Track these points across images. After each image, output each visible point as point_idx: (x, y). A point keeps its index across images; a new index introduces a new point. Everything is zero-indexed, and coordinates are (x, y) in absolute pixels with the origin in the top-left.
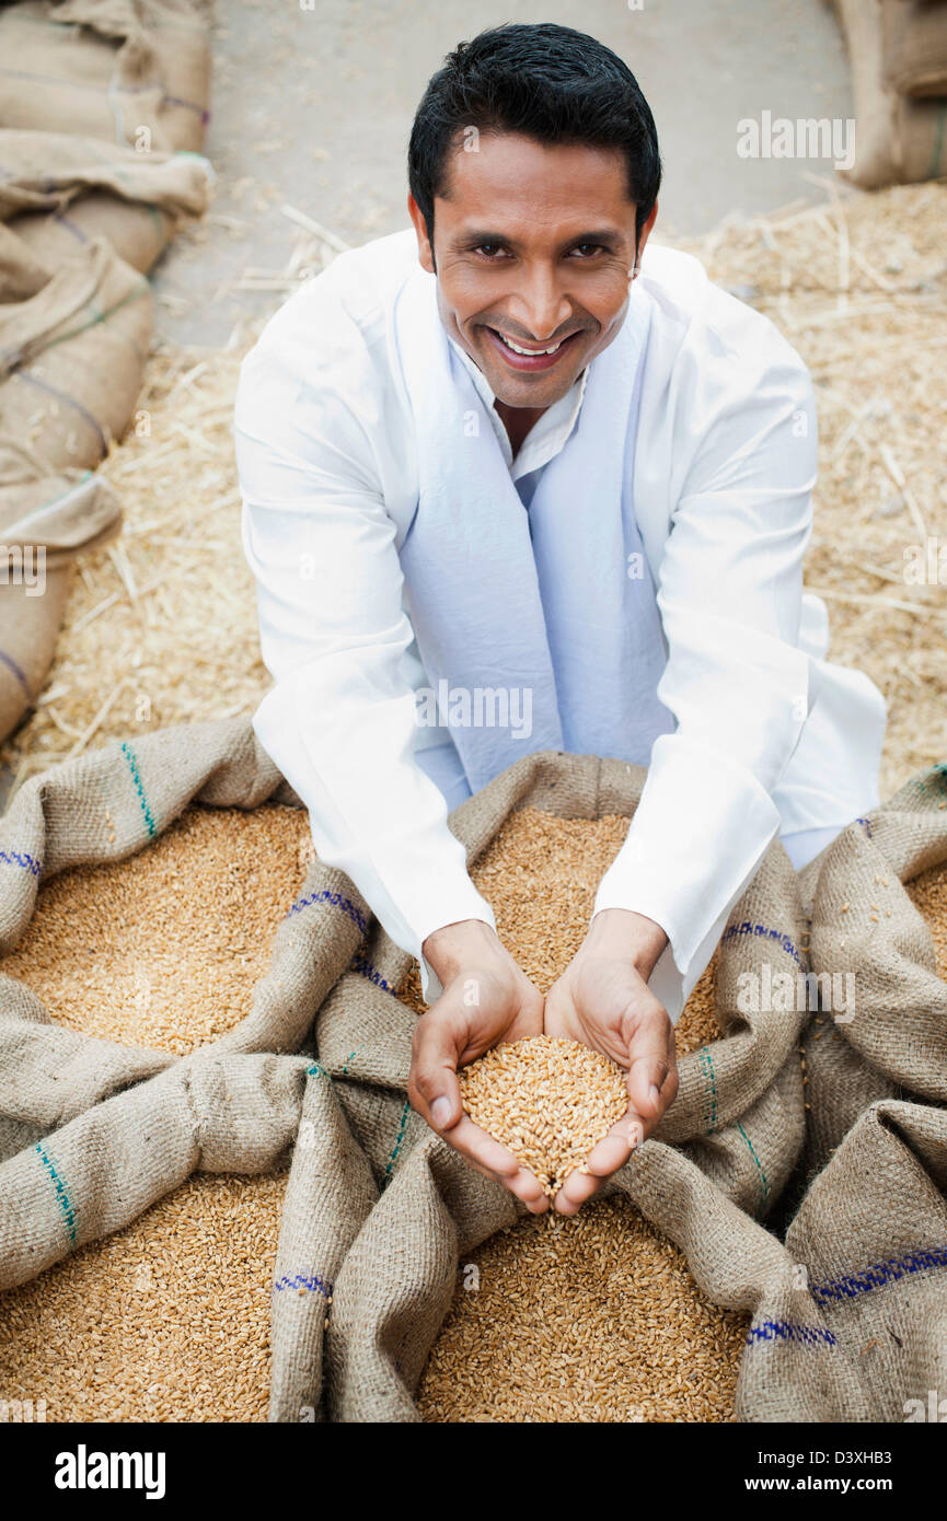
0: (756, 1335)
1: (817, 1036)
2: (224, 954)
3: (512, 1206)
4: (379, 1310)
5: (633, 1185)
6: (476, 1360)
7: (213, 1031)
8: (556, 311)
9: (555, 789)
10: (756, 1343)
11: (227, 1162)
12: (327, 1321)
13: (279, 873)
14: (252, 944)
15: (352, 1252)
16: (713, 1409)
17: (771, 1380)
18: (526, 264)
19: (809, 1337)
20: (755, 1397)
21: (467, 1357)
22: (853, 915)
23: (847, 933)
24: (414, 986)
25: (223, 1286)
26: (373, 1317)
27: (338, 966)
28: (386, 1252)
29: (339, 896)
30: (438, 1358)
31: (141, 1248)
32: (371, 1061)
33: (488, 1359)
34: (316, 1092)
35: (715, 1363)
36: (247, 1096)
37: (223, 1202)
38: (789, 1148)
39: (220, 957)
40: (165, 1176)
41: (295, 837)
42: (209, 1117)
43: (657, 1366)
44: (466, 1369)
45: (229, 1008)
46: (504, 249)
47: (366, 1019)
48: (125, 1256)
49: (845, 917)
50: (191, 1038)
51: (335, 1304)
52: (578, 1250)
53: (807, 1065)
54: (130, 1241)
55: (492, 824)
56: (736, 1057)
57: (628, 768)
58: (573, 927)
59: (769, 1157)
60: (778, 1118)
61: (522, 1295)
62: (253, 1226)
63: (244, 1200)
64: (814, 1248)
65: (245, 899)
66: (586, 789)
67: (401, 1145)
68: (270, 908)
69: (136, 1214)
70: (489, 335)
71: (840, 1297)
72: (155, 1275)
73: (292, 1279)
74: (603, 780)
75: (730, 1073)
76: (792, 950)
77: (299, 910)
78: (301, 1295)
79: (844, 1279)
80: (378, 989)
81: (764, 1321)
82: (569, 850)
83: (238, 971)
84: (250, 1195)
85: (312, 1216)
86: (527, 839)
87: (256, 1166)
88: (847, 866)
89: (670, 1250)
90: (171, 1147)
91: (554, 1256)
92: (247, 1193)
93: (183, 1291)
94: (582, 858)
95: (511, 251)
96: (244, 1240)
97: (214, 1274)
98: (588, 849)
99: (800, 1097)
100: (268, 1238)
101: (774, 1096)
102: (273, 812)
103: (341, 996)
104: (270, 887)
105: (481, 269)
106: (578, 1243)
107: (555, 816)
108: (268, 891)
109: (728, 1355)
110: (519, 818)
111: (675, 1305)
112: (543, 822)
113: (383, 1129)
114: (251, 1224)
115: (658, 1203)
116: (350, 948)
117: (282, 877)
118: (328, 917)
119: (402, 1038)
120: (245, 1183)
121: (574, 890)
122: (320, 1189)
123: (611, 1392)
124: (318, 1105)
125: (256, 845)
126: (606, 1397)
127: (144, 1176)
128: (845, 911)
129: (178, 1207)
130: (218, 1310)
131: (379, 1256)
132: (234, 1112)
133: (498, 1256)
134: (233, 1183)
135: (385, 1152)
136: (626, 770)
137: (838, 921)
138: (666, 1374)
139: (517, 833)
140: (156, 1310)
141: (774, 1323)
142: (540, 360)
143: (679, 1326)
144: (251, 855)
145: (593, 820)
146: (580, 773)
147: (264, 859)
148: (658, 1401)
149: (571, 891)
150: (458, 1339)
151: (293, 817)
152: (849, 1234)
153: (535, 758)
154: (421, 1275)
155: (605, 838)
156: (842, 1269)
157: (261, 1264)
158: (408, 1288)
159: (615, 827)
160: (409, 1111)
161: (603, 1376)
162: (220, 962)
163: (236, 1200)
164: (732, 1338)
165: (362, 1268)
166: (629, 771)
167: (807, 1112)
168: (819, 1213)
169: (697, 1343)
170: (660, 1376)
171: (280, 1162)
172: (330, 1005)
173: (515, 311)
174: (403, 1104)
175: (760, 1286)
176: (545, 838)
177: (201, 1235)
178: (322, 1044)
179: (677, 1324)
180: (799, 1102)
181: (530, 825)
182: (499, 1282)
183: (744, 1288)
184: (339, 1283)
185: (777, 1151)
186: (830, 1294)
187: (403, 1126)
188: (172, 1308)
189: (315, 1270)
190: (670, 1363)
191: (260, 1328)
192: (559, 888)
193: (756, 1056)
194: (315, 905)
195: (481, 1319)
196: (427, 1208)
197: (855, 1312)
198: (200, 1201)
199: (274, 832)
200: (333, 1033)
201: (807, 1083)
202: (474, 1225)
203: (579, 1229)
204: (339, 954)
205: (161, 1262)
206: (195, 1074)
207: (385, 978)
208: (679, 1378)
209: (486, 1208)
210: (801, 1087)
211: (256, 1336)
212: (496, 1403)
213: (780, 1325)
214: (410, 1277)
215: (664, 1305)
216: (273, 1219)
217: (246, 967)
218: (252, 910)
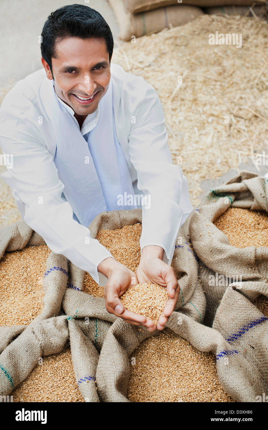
0: (219, 356)
1: (202, 272)
2: (27, 293)
3: (138, 340)
4: (113, 380)
5: (171, 325)
6: (140, 386)
7: (33, 316)
8: (93, 86)
9: (108, 222)
10: (220, 358)
11: (51, 351)
12: (97, 388)
13: (36, 266)
14: (34, 288)
15: (99, 366)
16: (210, 380)
17: (227, 367)
18: (82, 74)
19: (232, 353)
20: (224, 373)
21: (138, 386)
22: (204, 236)
23: (203, 241)
24: (86, 287)
25: (60, 387)
26: (113, 382)
27: (64, 287)
28: (109, 363)
29: (58, 267)
30: (130, 389)
31: (32, 383)
32: (83, 311)
33: (143, 385)
34: (72, 325)
35: (206, 368)
36: (51, 331)
37: (52, 363)
38: (204, 304)
39: (26, 294)
40: (34, 360)
41: (37, 254)
42: (43, 340)
43: (191, 373)
44: (138, 390)
45: (34, 308)
46: (74, 70)
47: (77, 300)
48: (28, 387)
49: (201, 237)
50: (27, 319)
51: (98, 382)
52: (158, 348)
53: (201, 280)
54: (28, 382)
55: (94, 236)
56: (186, 283)
57: (127, 211)
58: (126, 259)
59: (200, 308)
60: (199, 297)
61: (147, 365)
62: (63, 368)
63: (58, 361)
64: (222, 329)
65: (28, 276)
66: (117, 220)
67: (97, 333)
68: (36, 276)
69: (29, 374)
70: (73, 96)
71: (233, 340)
72: (39, 390)
73: (83, 379)
74: (121, 217)
75: (185, 288)
76: (189, 250)
77: (47, 274)
78: (88, 382)
79: (233, 335)
80: (77, 291)
81: (220, 352)
82: (117, 239)
83: (32, 297)
84: (59, 359)
85: (82, 359)
86: (104, 238)
87: (59, 350)
88: (198, 223)
89: (183, 340)
90: (34, 352)
91: (153, 351)
92: (58, 359)
93: (49, 392)
94: (121, 240)
95: (77, 71)
96: (62, 372)
97: (56, 384)
98: (122, 237)
99: (202, 289)
100: (68, 370)
101: (196, 291)
102: (28, 249)
103: (67, 296)
104: (34, 270)
105: (69, 77)
106: (158, 346)
107: (110, 230)
108: (34, 272)
109: (209, 364)
110: (100, 233)
111: (190, 355)
112: (107, 232)
113: (91, 330)
114: (62, 367)
115: (178, 328)
116: (66, 282)
117: (37, 267)
118: (57, 274)
119: (90, 302)
120: (56, 356)
121: (123, 249)
122: (82, 351)
123: (182, 384)
124: (74, 328)
125: (26, 259)
126: (181, 386)
127: (28, 362)
128: (201, 236)
129: (40, 368)
130: (61, 394)
131: (107, 365)
132: (49, 336)
133: (137, 356)
134: (53, 357)
135: (93, 336)
136: (126, 212)
137: (200, 239)
138: (194, 375)
139: (101, 237)
140: (43, 399)
141: (223, 352)
142: (89, 101)
143: (193, 361)
144: (26, 263)
145: (121, 228)
146: (114, 216)
147: (30, 263)
148: (195, 382)
149: (122, 250)
150: (133, 382)
151: (35, 249)
152: (231, 322)
153: (101, 215)
154: (121, 367)
155: (126, 233)
156: (232, 332)
157: (69, 377)
158: (119, 371)
159: (127, 229)
160: (97, 323)
161: (178, 380)
162: (26, 295)
163: (56, 361)
164: (208, 360)
165: (103, 370)
166: (127, 212)
167: (205, 293)
168: (221, 319)
169: (200, 364)
170: (193, 376)
171: (67, 346)
172: (65, 299)
173: (81, 88)
174: (95, 321)
175: (216, 343)
176: (109, 237)
177: (49, 374)
178: (66, 310)
179: (192, 360)
180: (202, 291)
181: (104, 234)
182: (140, 363)
183: (210, 345)
184: (97, 376)
185: (201, 306)
186: (230, 340)
187: (96, 327)
188: (47, 398)
189: (89, 374)
190: (194, 371)
191: (74, 396)
192: (118, 250)
193: (190, 281)
194: (52, 272)
195: (138, 375)
196: (117, 348)
197: (238, 343)
198: (45, 365)
199: (30, 255)
200: (69, 306)
201: (203, 285)
202: (129, 349)
203: (157, 342)
204: (64, 284)
205: (39, 385)
206: (35, 329)
207: (78, 287)
208: (198, 375)
209: (131, 343)
210: (201, 287)
211: (74, 398)
212: (150, 396)
213: (225, 352)
214: (118, 368)
215: (187, 356)
216: (68, 364)
217: (35, 295)
218: (31, 279)
